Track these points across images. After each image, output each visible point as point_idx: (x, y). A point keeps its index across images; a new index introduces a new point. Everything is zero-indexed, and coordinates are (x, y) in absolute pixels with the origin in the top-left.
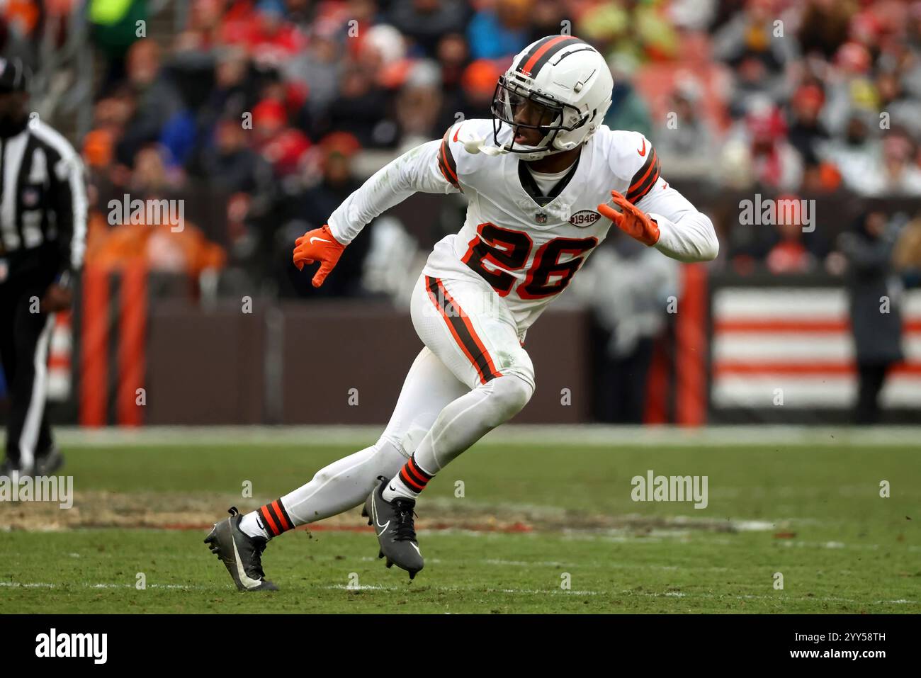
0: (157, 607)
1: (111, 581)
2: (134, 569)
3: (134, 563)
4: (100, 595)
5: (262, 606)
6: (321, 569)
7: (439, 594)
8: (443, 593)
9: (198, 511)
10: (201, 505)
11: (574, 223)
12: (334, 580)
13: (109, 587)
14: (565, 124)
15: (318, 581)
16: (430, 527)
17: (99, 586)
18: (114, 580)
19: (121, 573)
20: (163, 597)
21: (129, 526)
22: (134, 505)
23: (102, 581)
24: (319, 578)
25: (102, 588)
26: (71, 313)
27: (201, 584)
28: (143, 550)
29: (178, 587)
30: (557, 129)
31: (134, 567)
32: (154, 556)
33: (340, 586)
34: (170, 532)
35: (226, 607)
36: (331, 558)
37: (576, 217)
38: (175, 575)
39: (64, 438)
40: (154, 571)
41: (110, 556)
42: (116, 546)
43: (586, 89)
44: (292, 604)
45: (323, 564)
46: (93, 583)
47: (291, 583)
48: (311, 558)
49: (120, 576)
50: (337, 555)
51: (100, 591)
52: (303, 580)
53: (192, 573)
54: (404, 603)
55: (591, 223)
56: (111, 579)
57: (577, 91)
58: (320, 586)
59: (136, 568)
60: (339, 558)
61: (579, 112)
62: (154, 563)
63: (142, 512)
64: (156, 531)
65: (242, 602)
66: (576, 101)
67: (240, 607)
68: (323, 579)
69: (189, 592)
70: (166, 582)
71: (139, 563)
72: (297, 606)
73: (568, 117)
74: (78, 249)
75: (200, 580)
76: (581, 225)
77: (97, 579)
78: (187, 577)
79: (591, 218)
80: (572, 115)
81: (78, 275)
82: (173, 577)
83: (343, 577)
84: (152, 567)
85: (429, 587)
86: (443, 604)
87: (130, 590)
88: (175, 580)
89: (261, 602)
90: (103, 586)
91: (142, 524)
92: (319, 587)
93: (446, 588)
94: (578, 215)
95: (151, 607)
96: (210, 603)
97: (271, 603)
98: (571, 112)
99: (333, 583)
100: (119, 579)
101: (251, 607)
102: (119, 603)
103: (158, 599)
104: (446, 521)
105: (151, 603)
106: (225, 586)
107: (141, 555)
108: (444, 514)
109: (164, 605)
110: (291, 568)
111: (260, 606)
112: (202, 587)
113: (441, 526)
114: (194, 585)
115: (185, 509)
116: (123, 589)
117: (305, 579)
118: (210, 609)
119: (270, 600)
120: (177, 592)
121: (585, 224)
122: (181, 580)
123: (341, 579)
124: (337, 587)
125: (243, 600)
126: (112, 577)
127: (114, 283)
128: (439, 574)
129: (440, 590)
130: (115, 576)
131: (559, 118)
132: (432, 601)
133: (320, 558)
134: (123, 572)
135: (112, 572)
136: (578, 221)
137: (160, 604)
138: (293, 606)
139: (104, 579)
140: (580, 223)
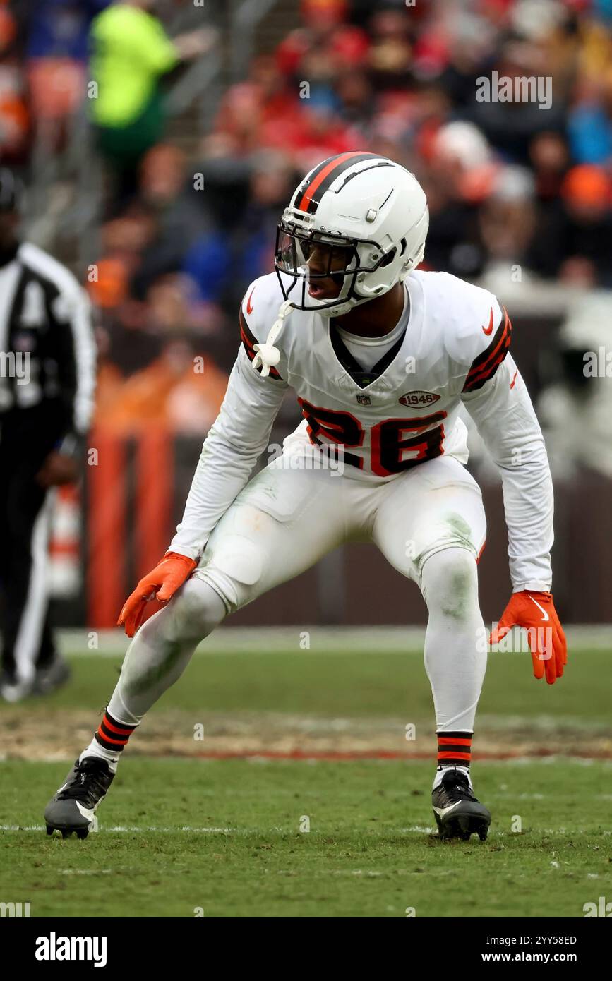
0: (190, 855)
1: (132, 824)
2: (159, 809)
3: (160, 800)
4: (119, 841)
5: (321, 854)
6: (393, 807)
7: (543, 838)
8: (548, 837)
9: (237, 735)
10: (242, 727)
11: (407, 404)
12: (410, 820)
13: (129, 830)
14: (363, 264)
15: (390, 822)
16: (530, 754)
17: (118, 829)
18: (135, 821)
19: (144, 813)
20: (197, 843)
21: (153, 754)
22: (158, 728)
23: (120, 823)
24: (392, 818)
25: (121, 832)
26: (78, 487)
27: (244, 827)
28: (172, 784)
29: (216, 830)
30: (355, 273)
31: (160, 805)
32: (184, 791)
33: (418, 829)
34: (205, 762)
35: (275, 855)
36: (406, 793)
37: (408, 397)
38: (212, 815)
39: (70, 644)
40: (185, 811)
41: (129, 791)
42: (138, 779)
43: (382, 216)
44: (358, 851)
45: (396, 801)
46: (110, 826)
47: (357, 824)
48: (381, 793)
49: (143, 817)
50: (413, 790)
51: (118, 836)
52: (373, 822)
53: (232, 813)
54: (499, 850)
55: (427, 404)
56: (131, 820)
57: (370, 221)
58: (394, 828)
59: (163, 807)
60: (416, 793)
61: (379, 247)
62: (184, 800)
63: (169, 736)
64: (187, 761)
65: (296, 849)
66: (372, 233)
67: (292, 855)
68: (397, 820)
69: (229, 837)
70: (201, 824)
71: (165, 800)
72: (365, 854)
73: (365, 255)
74: (84, 408)
75: (242, 821)
76: (416, 406)
77: (114, 821)
78: (227, 818)
79: (427, 399)
80: (372, 251)
81: (84, 440)
82: (209, 818)
83: (422, 818)
84: (183, 805)
85: (531, 830)
86: (549, 851)
87: (156, 834)
88: (211, 821)
89: (321, 849)
90: (123, 829)
91: (169, 752)
92: (391, 830)
93: (551, 831)
94: (410, 396)
95: (183, 855)
96: (256, 851)
97: (332, 850)
98: (369, 248)
99: (410, 825)
100: (142, 821)
101: (308, 855)
102: (143, 849)
103: (191, 845)
104: (551, 745)
105: (183, 851)
106: (274, 829)
107: (169, 790)
108: (548, 736)
109: (198, 854)
110: (356, 806)
111: (318, 854)
112: (245, 830)
113: (543, 753)
114: (236, 827)
115: (222, 732)
116: (148, 833)
117: (373, 820)
118: (256, 858)
119: (330, 846)
120: (215, 836)
121: (421, 404)
122: (219, 821)
123: (420, 820)
124: (414, 830)
125: (297, 846)
126: (133, 818)
127: (129, 450)
128: (542, 814)
129: (544, 833)
130: (138, 816)
131: (354, 259)
132: (535, 847)
133: (392, 793)
134: (147, 812)
135: (133, 812)
136: (412, 401)
137: (194, 852)
138: (360, 854)
139: (124, 820)
140: (414, 403)
